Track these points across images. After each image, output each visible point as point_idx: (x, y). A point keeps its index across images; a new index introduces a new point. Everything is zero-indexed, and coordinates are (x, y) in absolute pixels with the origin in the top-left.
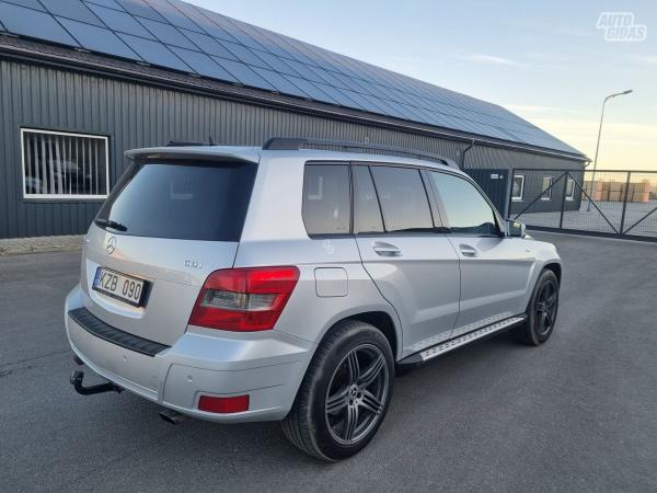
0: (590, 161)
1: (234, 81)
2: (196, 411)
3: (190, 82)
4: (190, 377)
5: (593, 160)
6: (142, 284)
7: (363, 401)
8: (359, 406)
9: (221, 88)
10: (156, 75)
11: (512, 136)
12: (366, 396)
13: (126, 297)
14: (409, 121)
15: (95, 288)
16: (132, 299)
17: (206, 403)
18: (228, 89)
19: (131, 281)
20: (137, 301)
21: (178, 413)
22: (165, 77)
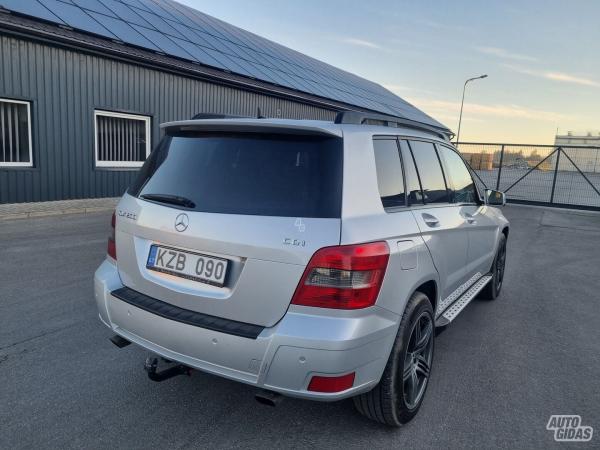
0: (454, 135)
1: (157, 49)
2: (304, 392)
3: (115, 49)
4: (302, 358)
5: (456, 133)
6: (225, 264)
7: (419, 365)
8: (417, 371)
9: (146, 56)
10: (80, 40)
11: (392, 110)
12: (420, 361)
13: (203, 276)
14: (315, 96)
15: (150, 266)
16: (213, 278)
17: (317, 383)
18: (152, 58)
19: (206, 260)
20: (221, 281)
21: (277, 394)
22: (89, 42)
